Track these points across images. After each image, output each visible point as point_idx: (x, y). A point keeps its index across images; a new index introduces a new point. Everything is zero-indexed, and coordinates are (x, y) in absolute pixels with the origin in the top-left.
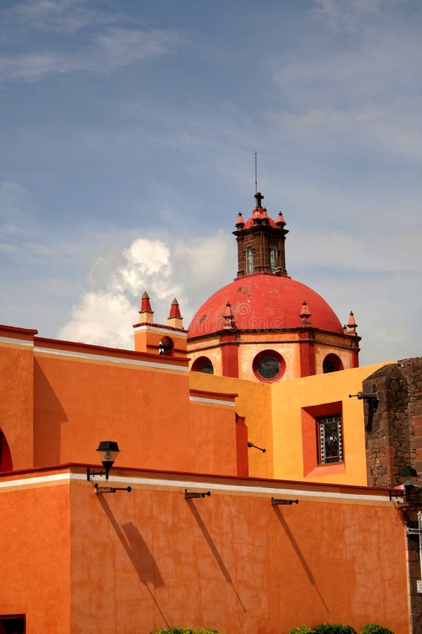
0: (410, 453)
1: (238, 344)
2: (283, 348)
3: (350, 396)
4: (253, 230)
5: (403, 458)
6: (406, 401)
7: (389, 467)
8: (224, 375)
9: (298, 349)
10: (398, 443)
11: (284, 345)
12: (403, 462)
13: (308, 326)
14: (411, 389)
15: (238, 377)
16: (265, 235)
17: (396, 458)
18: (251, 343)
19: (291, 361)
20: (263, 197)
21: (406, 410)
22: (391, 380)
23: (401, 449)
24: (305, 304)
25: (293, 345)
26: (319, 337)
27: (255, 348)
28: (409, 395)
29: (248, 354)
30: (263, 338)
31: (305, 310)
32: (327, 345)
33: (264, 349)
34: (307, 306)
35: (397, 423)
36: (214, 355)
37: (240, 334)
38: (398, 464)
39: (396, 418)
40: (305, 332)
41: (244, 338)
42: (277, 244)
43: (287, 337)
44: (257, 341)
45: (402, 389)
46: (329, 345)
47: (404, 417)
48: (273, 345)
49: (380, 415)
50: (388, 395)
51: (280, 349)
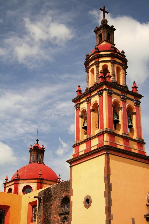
0: (51, 217)
1: (19, 183)
2: (32, 185)
3: (30, 197)
4: (33, 150)
5: (48, 219)
6: (51, 199)
7: (42, 222)
8: (14, 193)
9: (37, 185)
10: (47, 214)
11: (33, 184)
12: (48, 220)
13: (40, 178)
14: (53, 195)
15: (17, 194)
16: (36, 151)
17: (45, 219)
18: (22, 183)
19: (34, 189)
20: (39, 141)
21: (51, 202)
22: (46, 192)
23: (48, 216)
24: (40, 171)
25: (36, 183)
26: (44, 181)
27: (24, 185)
28: (52, 197)
29: (21, 186)
30: (26, 181)
31: (40, 173)
32: (48, 184)
33: (26, 185)
34: (41, 172)
35: (47, 207)
36: (13, 187)
37: (19, 180)
38: (46, 221)
39: (46, 205)
40: (39, 179)
41: (21, 181)
42: (41, 154)
43: (34, 181)
44: (25, 182)
45: (50, 196)
46: (49, 184)
47: (50, 205)
48: (29, 184)
49: (42, 204)
50: (44, 197)
51: (31, 185)
